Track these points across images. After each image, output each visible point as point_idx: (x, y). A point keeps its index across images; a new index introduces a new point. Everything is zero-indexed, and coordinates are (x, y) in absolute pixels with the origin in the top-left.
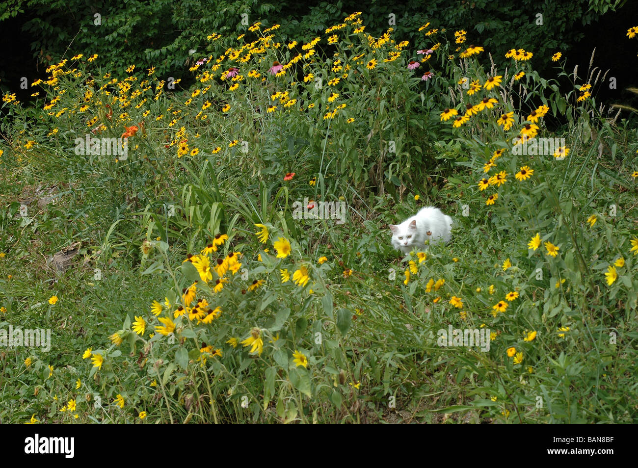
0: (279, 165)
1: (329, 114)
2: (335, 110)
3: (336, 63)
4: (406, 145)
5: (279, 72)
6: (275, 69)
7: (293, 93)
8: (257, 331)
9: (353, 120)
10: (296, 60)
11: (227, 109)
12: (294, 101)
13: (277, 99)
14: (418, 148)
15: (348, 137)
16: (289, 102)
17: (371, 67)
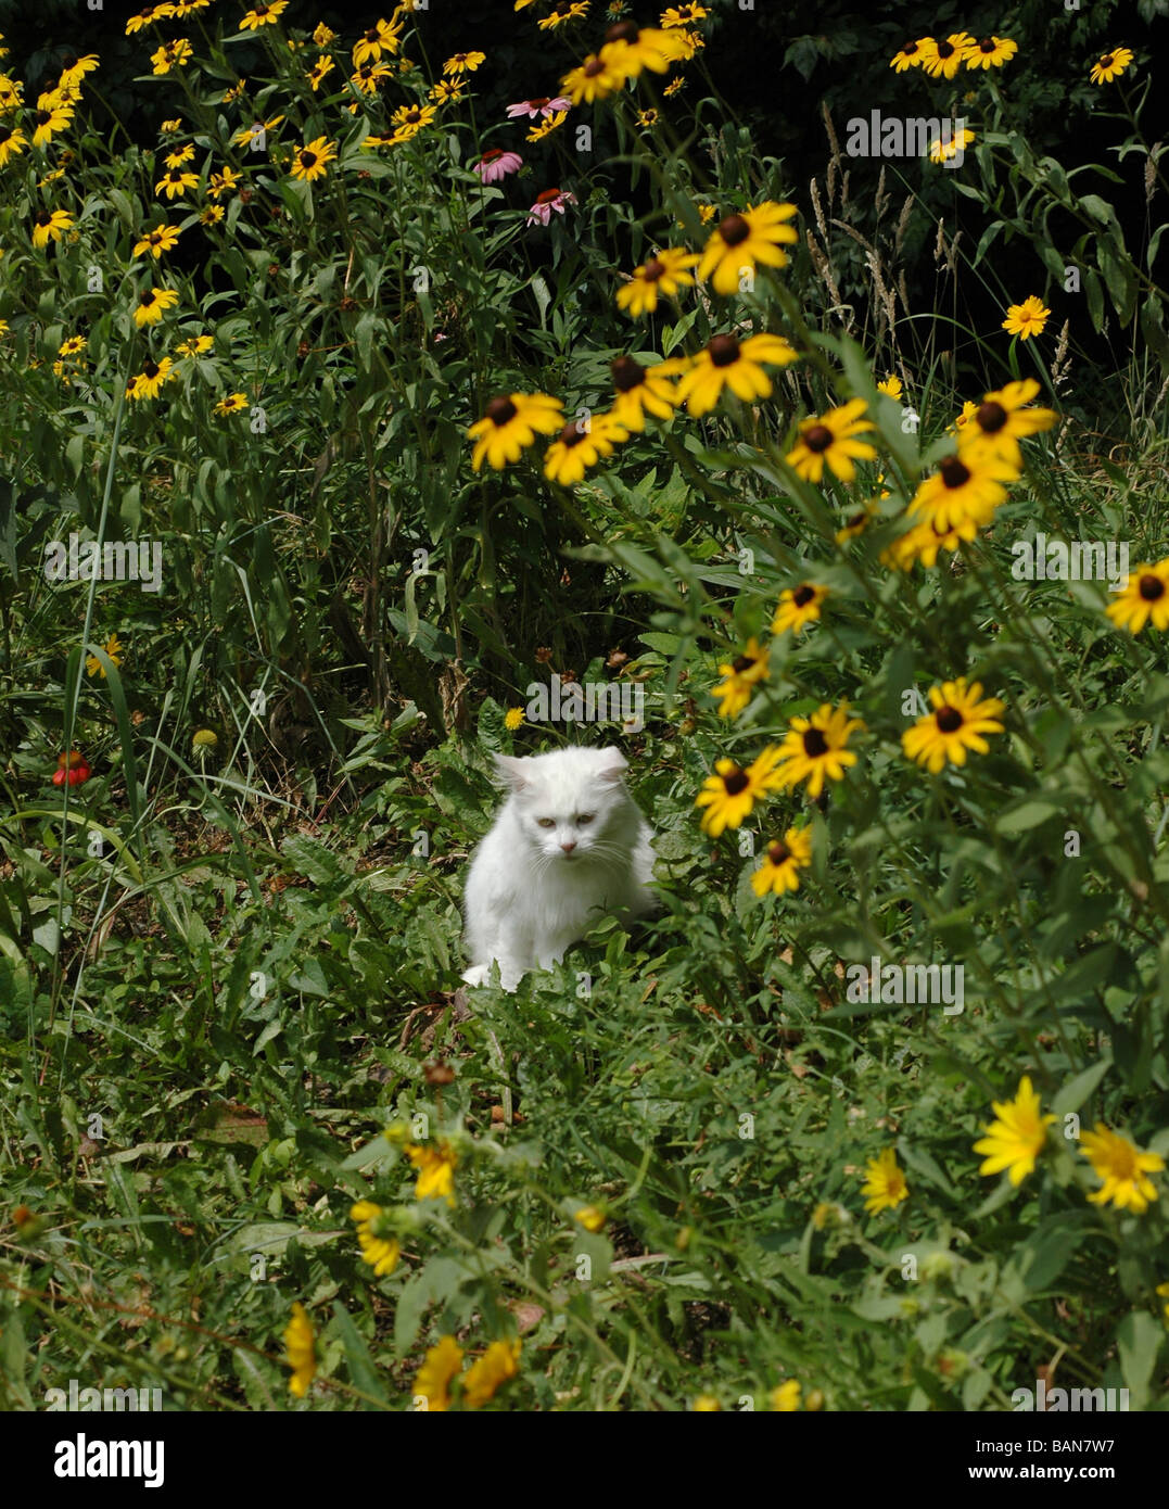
1: (140, 381)
2: (163, 362)
3: (173, 161)
9: (241, 403)
12: (1, 327)
17: (312, 174)
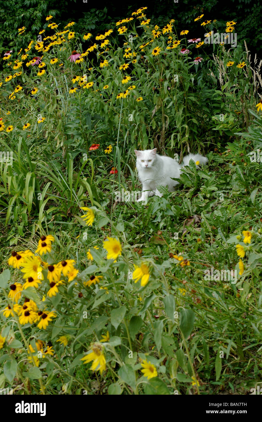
0: (80, 138)
1: (122, 95)
2: (127, 91)
3: (126, 51)
4: (184, 119)
5: (78, 59)
6: (74, 57)
7: (90, 77)
8: (99, 347)
9: (141, 99)
10: (91, 49)
11: (35, 92)
12: (92, 83)
13: (76, 82)
14: (194, 120)
15: (138, 113)
16: (88, 85)
17: (156, 54)
